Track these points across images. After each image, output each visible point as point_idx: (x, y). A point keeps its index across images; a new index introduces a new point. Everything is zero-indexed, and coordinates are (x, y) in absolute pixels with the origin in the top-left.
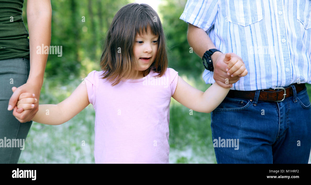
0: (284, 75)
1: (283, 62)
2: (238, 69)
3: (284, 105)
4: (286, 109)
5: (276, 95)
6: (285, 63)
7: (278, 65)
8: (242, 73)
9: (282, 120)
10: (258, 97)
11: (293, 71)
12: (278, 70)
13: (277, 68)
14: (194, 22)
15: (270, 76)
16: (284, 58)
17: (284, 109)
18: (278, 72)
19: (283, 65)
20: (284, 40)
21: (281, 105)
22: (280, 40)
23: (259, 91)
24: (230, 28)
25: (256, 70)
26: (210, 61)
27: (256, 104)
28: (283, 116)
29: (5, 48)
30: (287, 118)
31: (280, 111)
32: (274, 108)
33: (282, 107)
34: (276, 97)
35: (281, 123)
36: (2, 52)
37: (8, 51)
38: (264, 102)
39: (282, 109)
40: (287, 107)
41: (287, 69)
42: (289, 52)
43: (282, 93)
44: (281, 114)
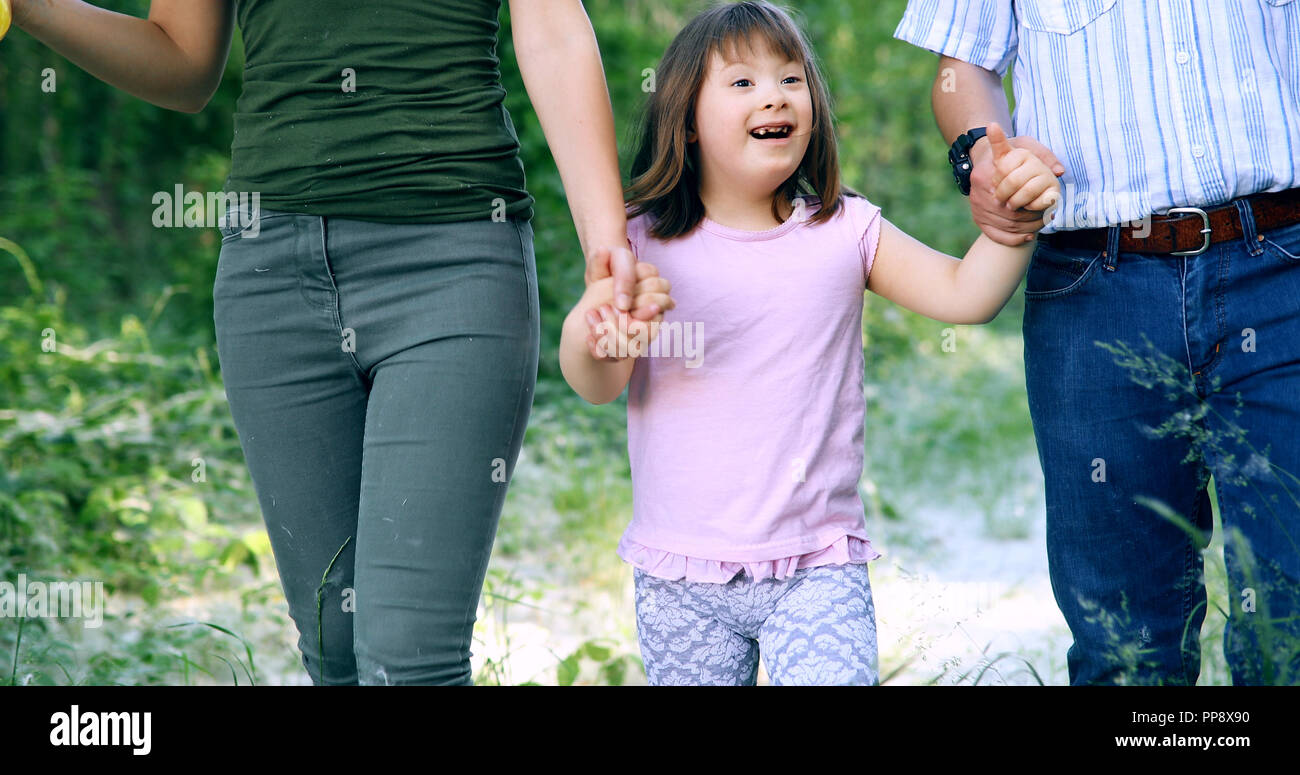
0: (1191, 168)
1: (1181, 126)
3: (1202, 266)
4: (1209, 278)
5: (1169, 232)
6: (1188, 128)
7: (1165, 140)
9: (1191, 314)
10: (1117, 242)
11: (1219, 155)
12: (1166, 155)
13: (1165, 151)
14: (945, 44)
15: (1140, 178)
16: (1185, 112)
17: (1200, 280)
18: (1166, 162)
19: (1183, 137)
20: (1183, 56)
21: (1195, 265)
22: (1170, 55)
25: (1102, 167)
26: (965, 166)
27: (1112, 264)
28: (1195, 301)
29: (469, 186)
30: (1219, 305)
31: (1184, 285)
32: (1174, 276)
33: (1194, 272)
34: (1168, 238)
35: (1189, 323)
36: (462, 199)
37: (477, 197)
38: (1142, 258)
39: (1193, 278)
40: (1211, 273)
41: (1199, 149)
42: (1201, 93)
43: (1193, 225)
44: (1187, 295)
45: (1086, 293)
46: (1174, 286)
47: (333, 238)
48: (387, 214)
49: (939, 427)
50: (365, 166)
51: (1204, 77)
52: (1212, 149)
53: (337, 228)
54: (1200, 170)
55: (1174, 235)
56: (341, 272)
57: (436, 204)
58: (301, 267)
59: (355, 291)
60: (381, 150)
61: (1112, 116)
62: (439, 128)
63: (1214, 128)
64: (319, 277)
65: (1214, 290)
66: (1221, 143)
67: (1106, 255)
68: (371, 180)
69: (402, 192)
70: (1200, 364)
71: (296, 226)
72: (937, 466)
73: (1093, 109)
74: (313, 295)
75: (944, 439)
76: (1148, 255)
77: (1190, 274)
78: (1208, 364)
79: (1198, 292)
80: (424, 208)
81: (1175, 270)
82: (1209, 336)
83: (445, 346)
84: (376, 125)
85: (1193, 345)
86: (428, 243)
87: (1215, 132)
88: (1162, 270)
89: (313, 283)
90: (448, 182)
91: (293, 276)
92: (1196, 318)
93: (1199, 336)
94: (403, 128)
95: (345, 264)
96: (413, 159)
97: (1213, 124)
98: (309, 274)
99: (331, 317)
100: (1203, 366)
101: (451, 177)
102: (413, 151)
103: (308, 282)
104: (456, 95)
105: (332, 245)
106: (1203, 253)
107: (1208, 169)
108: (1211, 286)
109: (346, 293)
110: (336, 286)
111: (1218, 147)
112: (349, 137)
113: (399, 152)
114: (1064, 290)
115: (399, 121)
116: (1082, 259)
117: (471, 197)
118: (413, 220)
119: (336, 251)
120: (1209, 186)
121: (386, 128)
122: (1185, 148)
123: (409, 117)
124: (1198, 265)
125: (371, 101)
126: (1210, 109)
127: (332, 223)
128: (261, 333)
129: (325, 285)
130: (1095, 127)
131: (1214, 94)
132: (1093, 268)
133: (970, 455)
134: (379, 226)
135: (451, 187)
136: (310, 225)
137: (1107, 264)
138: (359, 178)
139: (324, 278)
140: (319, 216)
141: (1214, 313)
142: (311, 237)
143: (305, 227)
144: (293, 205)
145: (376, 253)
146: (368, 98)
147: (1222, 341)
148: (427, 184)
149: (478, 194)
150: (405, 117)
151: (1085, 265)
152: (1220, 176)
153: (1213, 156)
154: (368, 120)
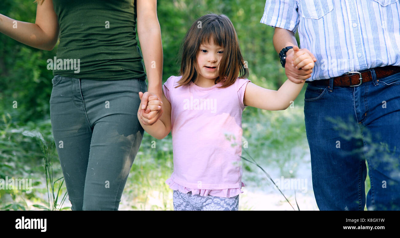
0: (357, 60)
1: (354, 47)
2: (301, 61)
4: (362, 93)
5: (349, 79)
6: (356, 48)
7: (349, 52)
8: (306, 65)
9: (357, 104)
10: (332, 83)
11: (366, 56)
12: (349, 57)
13: (349, 55)
14: (276, 24)
16: (356, 42)
17: (359, 92)
19: (355, 50)
20: (355, 25)
22: (351, 24)
23: (333, 79)
24: (305, 24)
27: (331, 90)
28: (358, 100)
29: (124, 69)
30: (365, 101)
31: (354, 95)
32: (351, 93)
33: (357, 91)
34: (349, 81)
35: (356, 107)
36: (122, 73)
37: (127, 73)
38: (341, 88)
39: (357, 93)
40: (363, 91)
41: (360, 54)
42: (361, 36)
43: (357, 77)
44: (356, 98)
45: (323, 99)
46: (351, 95)
47: (83, 85)
48: (99, 78)
49: (266, 138)
50: (92, 63)
51: (362, 31)
52: (364, 54)
53: (84, 82)
54: (360, 61)
55: (351, 80)
56: (85, 96)
57: (114, 74)
58: (73, 94)
59: (89, 101)
60: (97, 58)
61: (332, 43)
62: (115, 52)
63: (365, 48)
64: (79, 97)
65: (364, 96)
66: (367, 53)
67: (329, 87)
68: (94, 67)
69: (103, 71)
70: (361, 120)
71: (72, 81)
72: (265, 152)
73: (326, 42)
74: (77, 103)
75: (267, 143)
76: (342, 87)
77: (356, 91)
78: (363, 120)
79: (359, 96)
80: (110, 76)
81: (351, 91)
82: (363, 111)
83: (113, 117)
84: (96, 51)
85: (358, 114)
86: (112, 86)
87: (365, 49)
88: (348, 92)
89: (77, 99)
90: (118, 68)
91: (71, 97)
92: (358, 105)
93: (360, 111)
94: (104, 52)
95: (86, 93)
96: (107, 61)
97: (364, 46)
98: (76, 96)
99: (83, 109)
100: (362, 120)
101: (118, 67)
102: (106, 59)
103: (75, 99)
104: (120, 42)
105: (82, 88)
106: (360, 86)
107: (362, 61)
108: (363, 95)
109: (87, 102)
110: (84, 100)
111: (366, 54)
112: (87, 55)
113: (102, 59)
114: (317, 98)
115: (103, 49)
116: (322, 89)
117: (125, 73)
118: (106, 79)
119: (84, 89)
120: (362, 66)
121: (99, 52)
122: (355, 54)
123: (106, 49)
124: (358, 89)
125: (94, 43)
126: (364, 42)
127: (82, 81)
128: (62, 114)
129: (80, 100)
130: (326, 48)
131: (365, 37)
132: (325, 91)
133: (277, 148)
134: (96, 81)
135: (118, 70)
136: (76, 81)
137: (330, 90)
138: (90, 67)
139: (80, 98)
140: (78, 78)
141: (364, 103)
142: (76, 85)
143: (75, 82)
144: (71, 75)
145: (95, 90)
146: (93, 43)
147: (367, 112)
148: (111, 69)
149: (127, 72)
150: (105, 48)
151: (323, 90)
152: (366, 63)
153: (364, 56)
154: (94, 49)
